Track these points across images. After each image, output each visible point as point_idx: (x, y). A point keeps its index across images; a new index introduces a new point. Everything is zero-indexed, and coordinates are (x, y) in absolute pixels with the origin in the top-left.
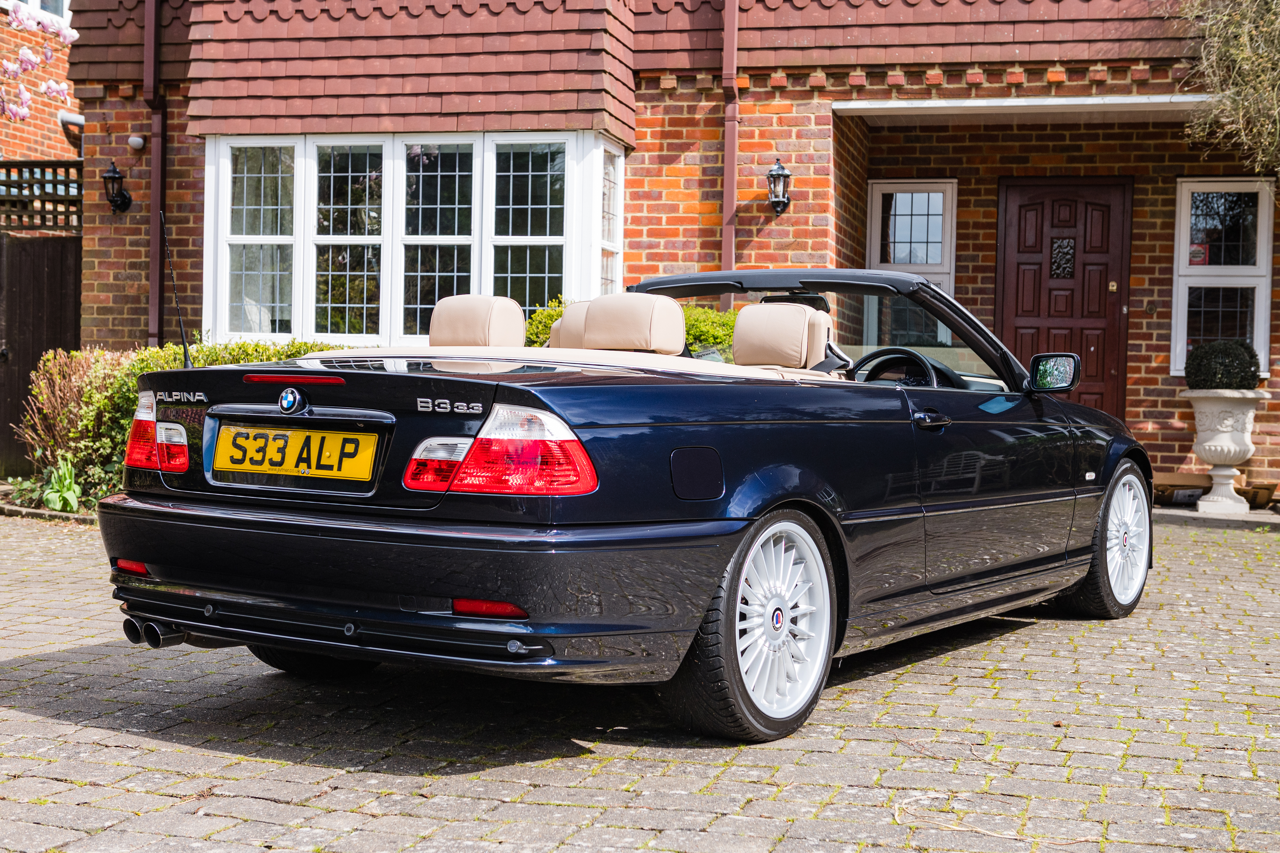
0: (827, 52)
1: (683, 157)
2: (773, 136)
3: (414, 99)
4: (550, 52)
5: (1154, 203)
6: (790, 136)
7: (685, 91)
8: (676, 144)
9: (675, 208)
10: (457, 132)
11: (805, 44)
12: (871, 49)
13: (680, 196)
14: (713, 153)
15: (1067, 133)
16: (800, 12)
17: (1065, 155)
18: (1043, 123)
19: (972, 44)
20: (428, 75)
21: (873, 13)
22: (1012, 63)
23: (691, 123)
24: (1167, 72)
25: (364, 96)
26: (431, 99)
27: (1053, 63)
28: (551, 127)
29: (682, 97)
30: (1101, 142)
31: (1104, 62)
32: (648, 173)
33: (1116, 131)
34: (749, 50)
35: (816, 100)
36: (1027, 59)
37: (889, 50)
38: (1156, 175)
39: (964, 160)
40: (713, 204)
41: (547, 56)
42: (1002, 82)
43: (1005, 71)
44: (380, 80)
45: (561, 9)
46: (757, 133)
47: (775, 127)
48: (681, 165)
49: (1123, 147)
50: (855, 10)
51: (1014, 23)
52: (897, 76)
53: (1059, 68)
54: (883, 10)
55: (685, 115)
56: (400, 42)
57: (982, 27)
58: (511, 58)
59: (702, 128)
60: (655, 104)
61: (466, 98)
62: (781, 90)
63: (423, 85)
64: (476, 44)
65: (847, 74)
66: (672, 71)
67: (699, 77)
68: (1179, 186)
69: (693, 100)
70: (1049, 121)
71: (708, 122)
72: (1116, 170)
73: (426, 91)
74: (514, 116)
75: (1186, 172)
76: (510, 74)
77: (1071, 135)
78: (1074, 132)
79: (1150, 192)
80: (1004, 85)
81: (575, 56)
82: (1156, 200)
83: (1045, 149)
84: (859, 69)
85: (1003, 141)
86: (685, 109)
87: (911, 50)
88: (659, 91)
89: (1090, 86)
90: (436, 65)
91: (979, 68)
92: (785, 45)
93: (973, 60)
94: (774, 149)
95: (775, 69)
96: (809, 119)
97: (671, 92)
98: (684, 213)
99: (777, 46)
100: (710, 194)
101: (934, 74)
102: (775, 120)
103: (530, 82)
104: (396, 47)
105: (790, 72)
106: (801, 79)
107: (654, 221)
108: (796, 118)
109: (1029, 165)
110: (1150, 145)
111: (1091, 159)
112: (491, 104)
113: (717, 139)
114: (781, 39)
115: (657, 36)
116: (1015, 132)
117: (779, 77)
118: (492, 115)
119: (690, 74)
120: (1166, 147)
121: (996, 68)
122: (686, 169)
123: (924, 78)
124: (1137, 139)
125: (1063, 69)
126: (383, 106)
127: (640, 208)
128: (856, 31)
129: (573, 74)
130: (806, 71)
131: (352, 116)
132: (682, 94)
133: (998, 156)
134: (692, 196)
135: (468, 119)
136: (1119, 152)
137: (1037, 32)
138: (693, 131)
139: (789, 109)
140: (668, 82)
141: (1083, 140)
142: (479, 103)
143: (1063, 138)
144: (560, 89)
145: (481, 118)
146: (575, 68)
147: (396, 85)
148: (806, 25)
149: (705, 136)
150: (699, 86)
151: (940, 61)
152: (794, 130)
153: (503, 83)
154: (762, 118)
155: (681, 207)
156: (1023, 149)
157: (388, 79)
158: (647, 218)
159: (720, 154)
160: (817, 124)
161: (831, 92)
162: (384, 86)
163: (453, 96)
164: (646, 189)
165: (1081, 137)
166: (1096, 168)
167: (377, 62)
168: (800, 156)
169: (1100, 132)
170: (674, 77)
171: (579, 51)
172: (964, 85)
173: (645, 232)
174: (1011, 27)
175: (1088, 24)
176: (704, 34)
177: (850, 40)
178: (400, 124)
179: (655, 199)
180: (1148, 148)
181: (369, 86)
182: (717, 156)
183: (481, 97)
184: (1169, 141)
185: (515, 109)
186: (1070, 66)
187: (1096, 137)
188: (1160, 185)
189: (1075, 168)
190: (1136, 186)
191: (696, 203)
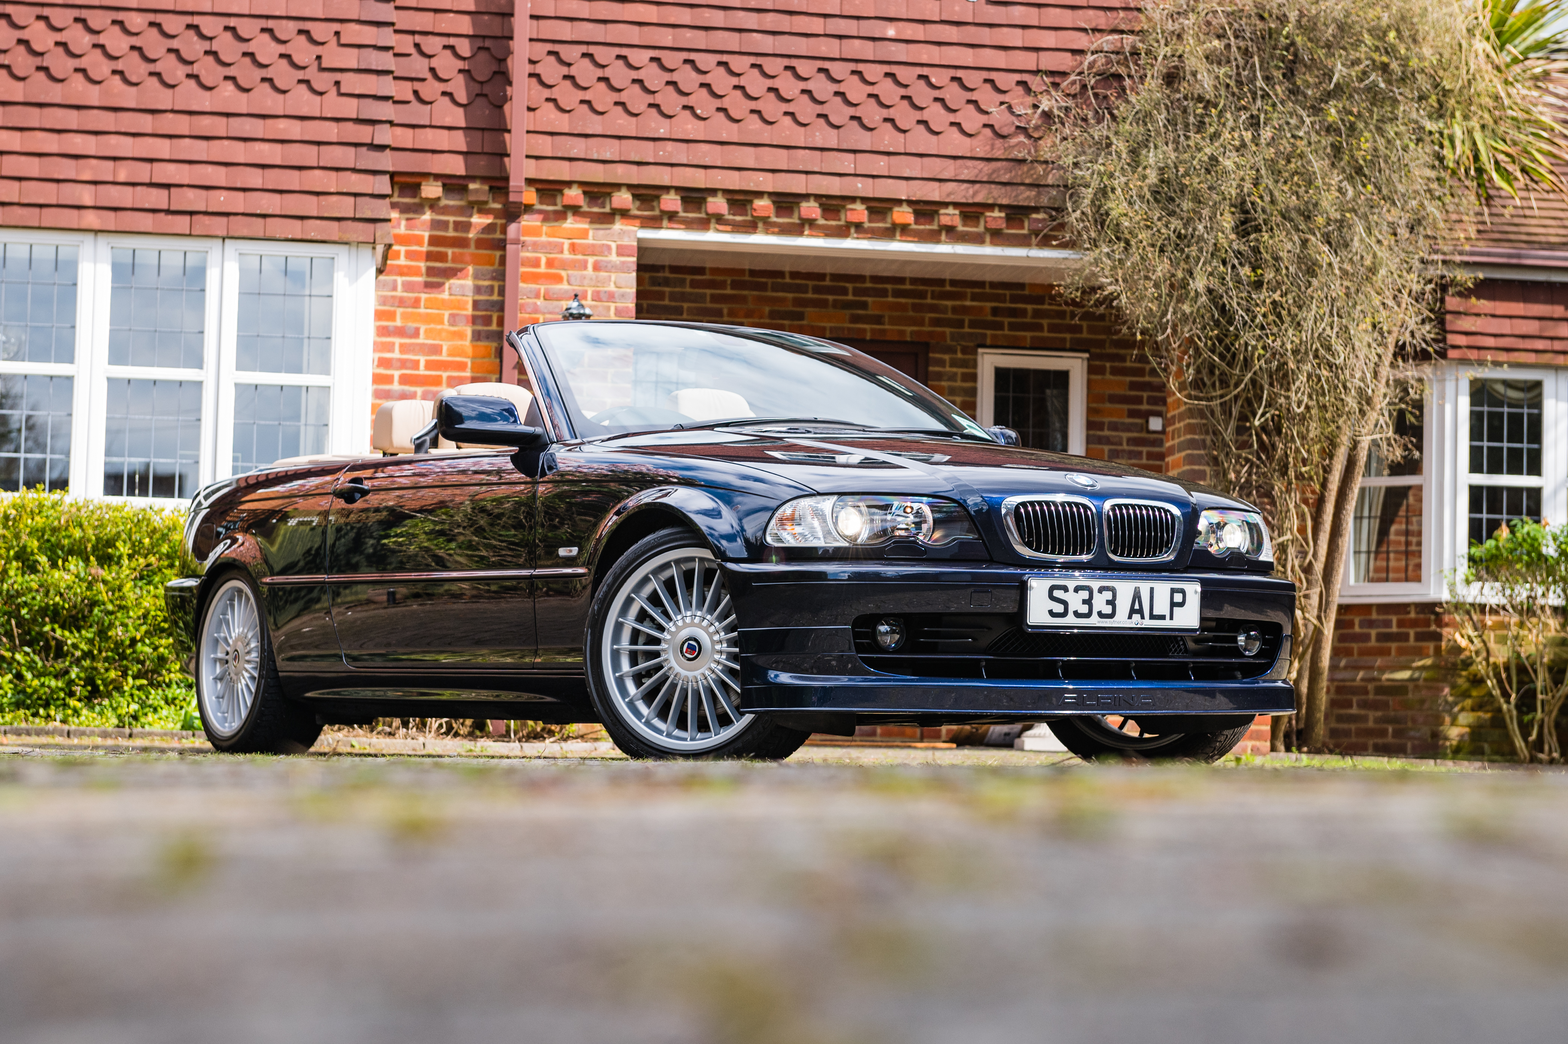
0: (634, 168)
1: (447, 285)
2: (564, 265)
3: (129, 189)
4: (319, 143)
5: (952, 377)
6: (585, 268)
7: (451, 203)
8: (439, 269)
9: (437, 350)
10: (190, 235)
11: (608, 156)
12: (688, 169)
13: (444, 334)
14: (487, 283)
15: (850, 286)
16: (600, 117)
17: (848, 312)
18: (822, 271)
19: (807, 173)
20: (151, 160)
21: (690, 126)
22: (853, 199)
23: (462, 243)
24: (1022, 222)
25: (58, 181)
26: (154, 191)
27: (899, 202)
28: (319, 238)
29: (446, 210)
30: (890, 299)
31: (956, 205)
32: (401, 302)
33: (908, 287)
34: (537, 158)
35: (618, 226)
36: (871, 196)
37: (710, 172)
38: (954, 343)
39: (725, 311)
40: (486, 347)
41: (315, 148)
42: (839, 220)
43: (844, 207)
44: (82, 162)
45: (333, 91)
46: (543, 261)
47: (567, 255)
48: (445, 296)
49: (916, 308)
50: (668, 120)
51: (855, 152)
52: (718, 204)
53: (906, 208)
54: (702, 123)
55: (451, 233)
56: (111, 115)
57: (818, 153)
58: (266, 146)
59: (472, 249)
60: (411, 216)
61: (203, 193)
62: (575, 210)
63: (143, 172)
64: (219, 126)
65: (658, 197)
66: (437, 177)
67: (472, 186)
68: (979, 358)
69: (462, 215)
70: (829, 269)
71: (480, 243)
72: (908, 334)
73: (147, 181)
74: (269, 220)
75: (988, 342)
76: (263, 166)
77: (855, 289)
78: (858, 285)
79: (948, 364)
80: (842, 223)
81: (351, 150)
82: (955, 374)
83: (823, 304)
84: (672, 192)
85: (773, 290)
86: (451, 226)
87: (736, 174)
88: (416, 200)
89: (939, 232)
90: (163, 149)
91: (815, 201)
92: (582, 156)
93: (810, 192)
94: (565, 282)
95: (569, 184)
96: (609, 248)
97: (433, 204)
98: (449, 355)
99: (572, 155)
100: (483, 334)
101: (763, 205)
102: (566, 247)
103: (292, 179)
104: (107, 121)
105: (587, 189)
106: (599, 198)
107: (409, 365)
108: (593, 245)
109: (804, 322)
110: (946, 306)
111: (878, 320)
112: (238, 202)
113: (493, 264)
114: (578, 148)
115: (417, 131)
116: (788, 280)
117: (574, 194)
118: (239, 218)
119: (461, 182)
120: (965, 310)
121: (834, 202)
122: (452, 301)
123: (749, 207)
124: (932, 298)
125: (910, 210)
126: (86, 195)
127: (390, 348)
128: (670, 146)
129: (348, 173)
130: (608, 190)
131: (41, 206)
132: (446, 207)
133: (767, 309)
134: (460, 335)
135: (206, 219)
136: (911, 313)
137: (881, 165)
138: (461, 254)
139: (584, 234)
140: (432, 190)
141: (869, 296)
142: (221, 200)
143: (845, 292)
144: (332, 190)
145: (224, 220)
146: (352, 166)
147: (105, 170)
148: (609, 133)
149: (476, 261)
150: (472, 198)
151: (771, 190)
152: (591, 260)
153: (255, 178)
154: (550, 243)
155: (445, 349)
156: (798, 302)
157: (94, 162)
158: (400, 360)
159: (496, 284)
160: (619, 254)
161: (636, 217)
162: (88, 170)
163: (185, 189)
164: (398, 323)
165: (865, 292)
166: (884, 331)
167: (78, 139)
168: (598, 292)
169: (889, 287)
170: (440, 183)
171: (356, 145)
172: (795, 220)
173: (396, 378)
174: (851, 156)
175: (937, 160)
176: (479, 134)
177: (662, 157)
178: (110, 220)
179: (411, 337)
180: (944, 310)
181: (67, 169)
182: (492, 288)
183: (225, 193)
184: (968, 303)
185: (270, 212)
186: (918, 207)
187: (884, 293)
188: (959, 355)
189: (860, 329)
190: (931, 355)
191: (467, 343)
